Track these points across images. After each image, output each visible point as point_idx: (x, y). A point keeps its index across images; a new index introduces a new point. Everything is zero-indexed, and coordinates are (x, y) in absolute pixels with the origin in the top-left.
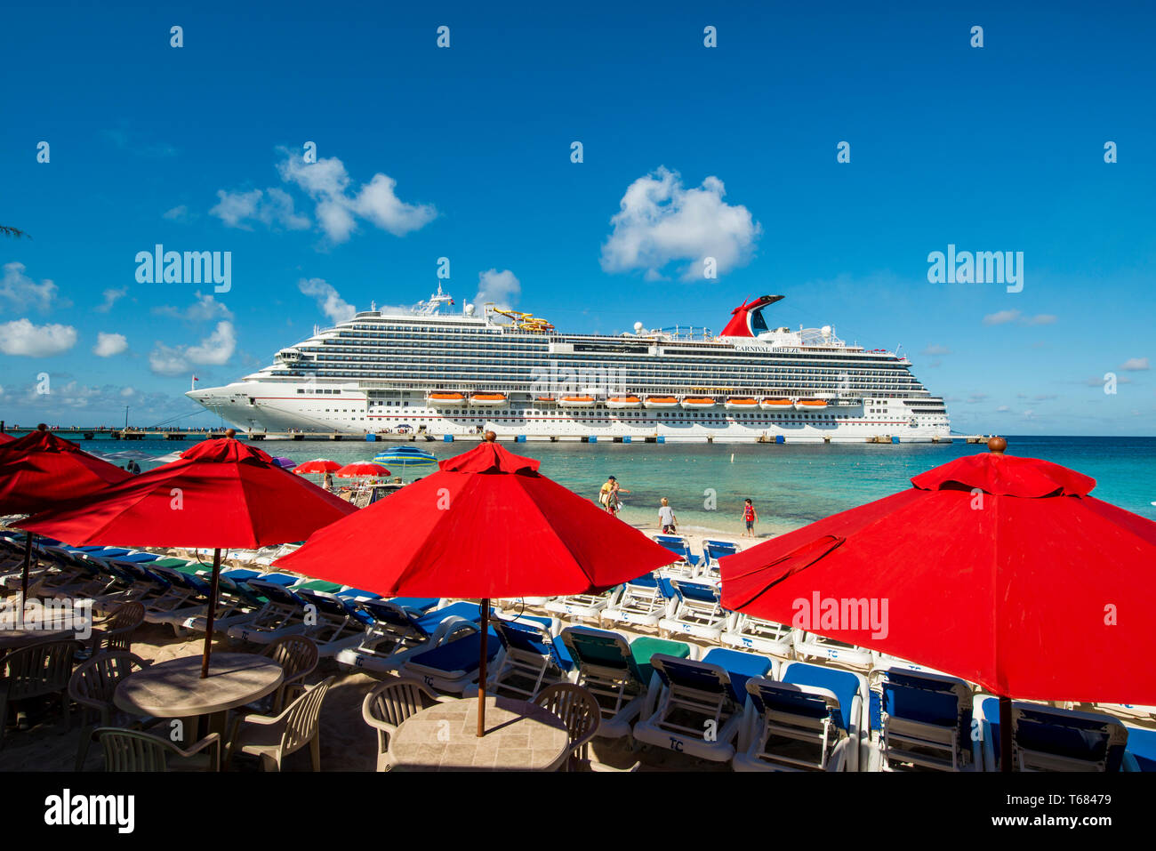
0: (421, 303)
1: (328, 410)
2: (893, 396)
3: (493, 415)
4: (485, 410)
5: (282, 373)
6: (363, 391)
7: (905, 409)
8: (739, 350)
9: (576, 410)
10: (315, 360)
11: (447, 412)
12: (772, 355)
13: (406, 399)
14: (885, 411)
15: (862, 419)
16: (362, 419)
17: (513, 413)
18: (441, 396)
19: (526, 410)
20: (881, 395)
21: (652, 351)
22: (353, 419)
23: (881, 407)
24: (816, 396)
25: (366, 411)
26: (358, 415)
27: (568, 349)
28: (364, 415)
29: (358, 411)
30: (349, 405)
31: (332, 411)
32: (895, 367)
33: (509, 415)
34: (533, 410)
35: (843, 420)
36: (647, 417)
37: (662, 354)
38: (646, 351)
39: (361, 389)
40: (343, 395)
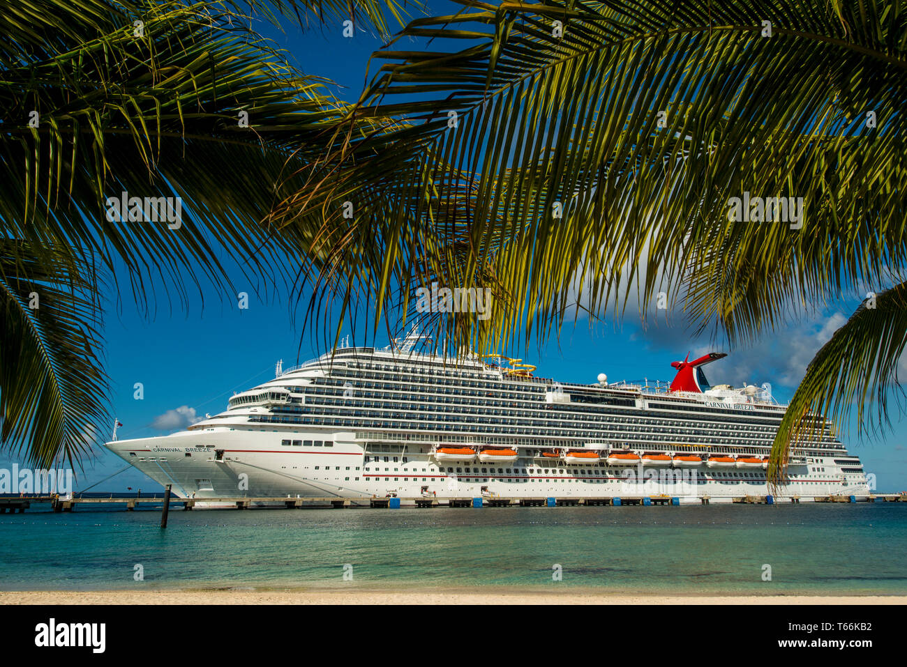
0: (395, 340)
1: (317, 468)
2: (824, 454)
3: (497, 473)
4: (488, 467)
5: (263, 419)
6: (359, 443)
7: (836, 468)
8: (708, 406)
10: (303, 404)
11: (448, 468)
12: (735, 412)
13: (405, 454)
14: (823, 470)
15: (808, 478)
16: (357, 479)
17: (516, 471)
18: (451, 450)
19: (529, 468)
20: (815, 454)
21: (640, 404)
22: (347, 479)
25: (361, 467)
26: (352, 473)
27: (564, 399)
28: (360, 474)
29: (353, 469)
30: (343, 461)
31: (322, 468)
34: (535, 467)
37: (647, 408)
38: (633, 404)
39: (357, 440)
40: (336, 448)
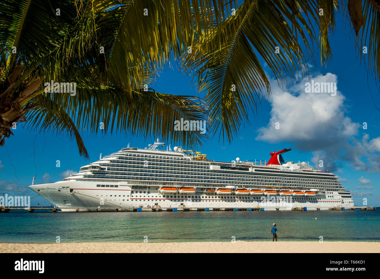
0: (149, 145)
1: (111, 196)
2: (334, 190)
3: (188, 198)
4: (184, 196)
5: (89, 176)
6: (129, 186)
7: (339, 196)
8: (281, 170)
10: (106, 170)
11: (168, 196)
12: (293, 173)
13: (149, 190)
14: (333, 197)
15: (326, 200)
16: (128, 200)
17: (196, 197)
18: (167, 189)
19: (201, 196)
20: (330, 190)
21: (250, 170)
22: (124, 200)
23: (331, 195)
24: (311, 190)
25: (130, 196)
26: (126, 198)
27: (218, 168)
28: (129, 198)
29: (126, 196)
30: (122, 193)
31: (113, 196)
34: (205, 196)
35: (319, 200)
36: (250, 199)
37: (254, 171)
38: (248, 170)
40: (119, 188)
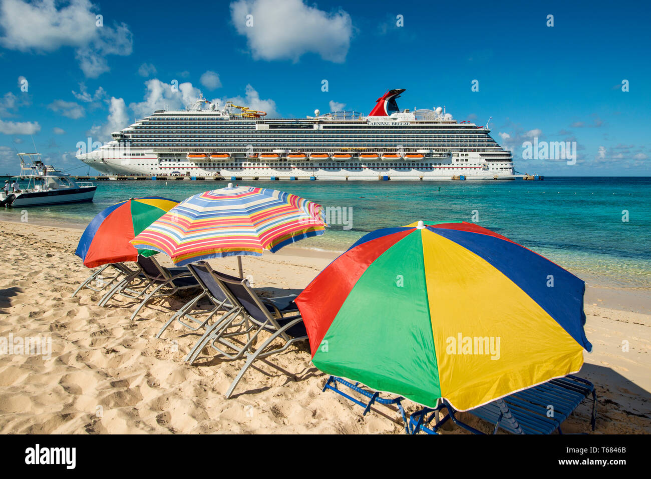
1: (139, 164)
2: (474, 150)
3: (225, 166)
4: (221, 163)
5: (115, 145)
6: (156, 154)
7: (481, 159)
8: (370, 124)
9: (272, 162)
10: (131, 138)
11: (200, 165)
12: (390, 127)
13: (179, 158)
14: (467, 160)
15: (451, 165)
16: (156, 169)
17: (236, 165)
18: (193, 155)
19: (243, 163)
20: (466, 150)
21: (316, 127)
22: (152, 169)
24: (418, 152)
25: (158, 164)
26: (154, 167)
27: (266, 127)
28: (157, 167)
29: (154, 165)
30: (149, 162)
31: (141, 165)
32: (476, 132)
33: (234, 166)
34: (248, 163)
35: (438, 166)
36: (313, 166)
37: (322, 129)
38: (312, 127)
39: (155, 152)
40: (146, 156)
